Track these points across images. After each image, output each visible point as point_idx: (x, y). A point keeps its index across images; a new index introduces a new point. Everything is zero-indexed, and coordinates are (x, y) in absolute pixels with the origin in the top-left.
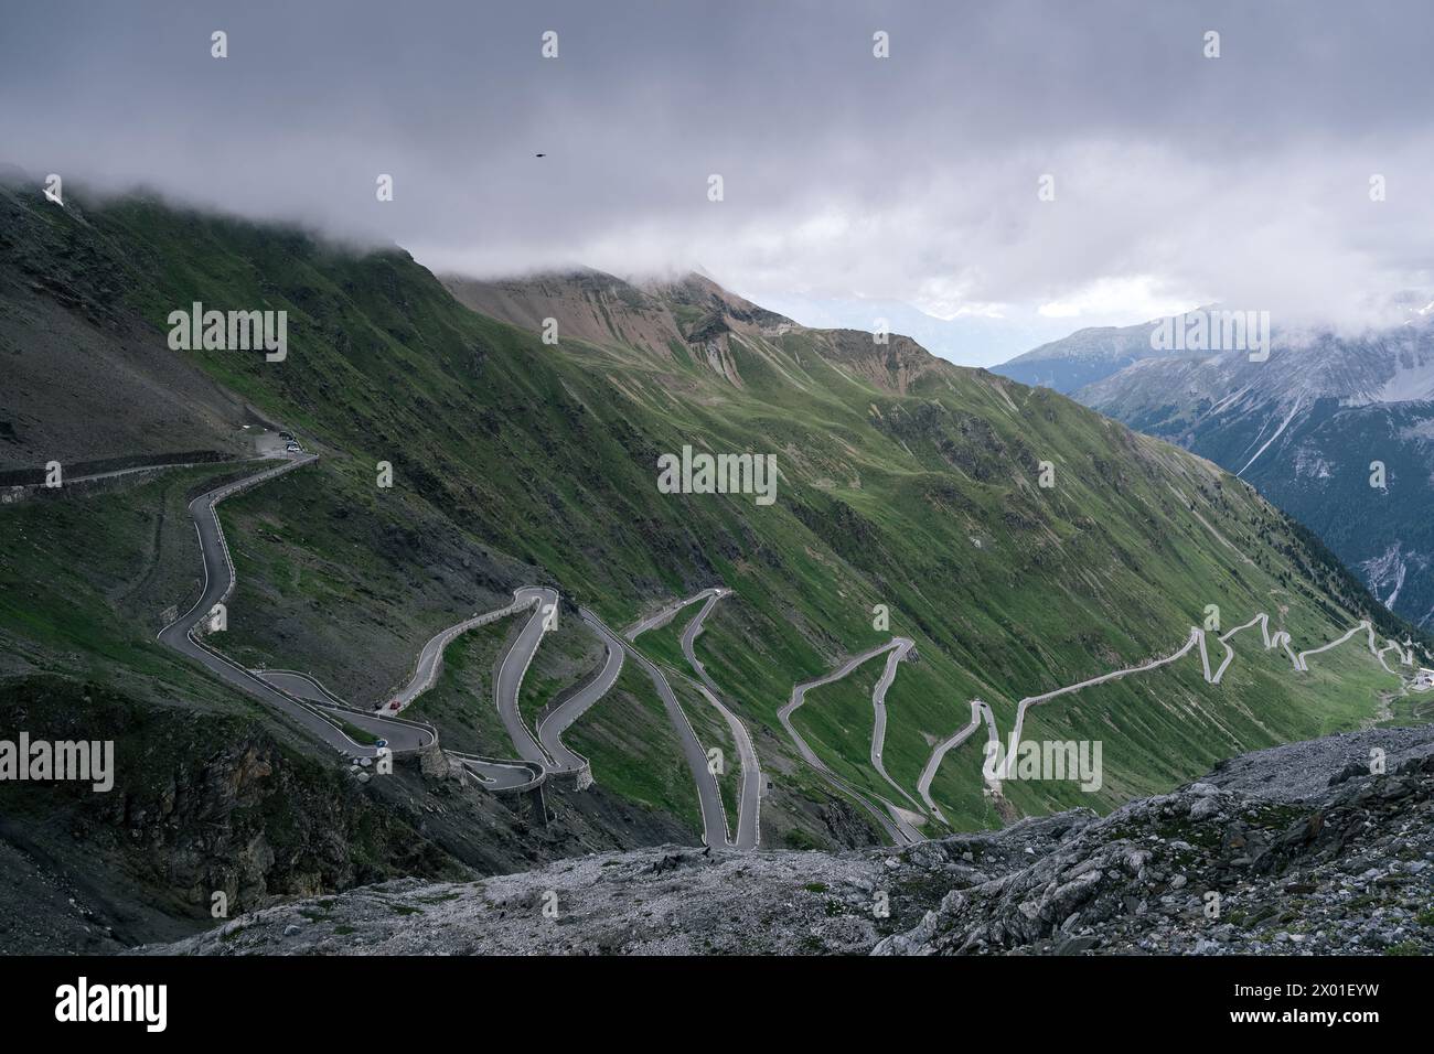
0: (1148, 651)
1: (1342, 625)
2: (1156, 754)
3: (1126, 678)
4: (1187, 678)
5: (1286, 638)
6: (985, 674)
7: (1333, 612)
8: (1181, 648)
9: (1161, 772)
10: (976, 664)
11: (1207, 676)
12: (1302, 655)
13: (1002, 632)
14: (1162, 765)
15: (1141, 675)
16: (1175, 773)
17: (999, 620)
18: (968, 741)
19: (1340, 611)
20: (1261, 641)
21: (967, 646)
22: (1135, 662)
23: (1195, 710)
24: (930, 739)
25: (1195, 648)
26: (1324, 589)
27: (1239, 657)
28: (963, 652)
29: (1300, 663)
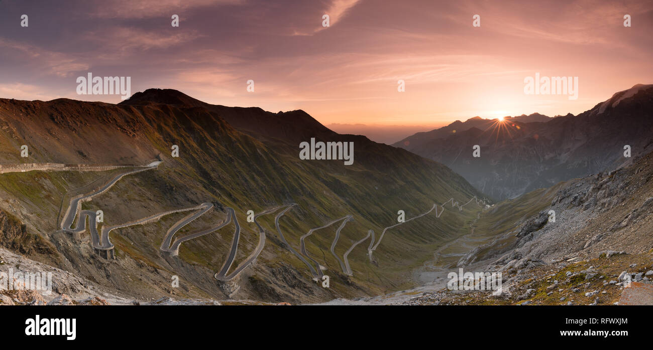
0: (421, 212)
1: (470, 198)
2: (421, 237)
3: (415, 219)
4: (431, 217)
5: (457, 203)
6: (376, 223)
7: (469, 196)
8: (430, 210)
9: (423, 241)
10: (372, 220)
11: (437, 217)
12: (461, 207)
13: (382, 211)
14: (424, 240)
15: (419, 218)
16: (427, 241)
17: (381, 208)
18: (365, 241)
19: (470, 195)
20: (452, 205)
21: (371, 216)
22: (418, 215)
23: (434, 225)
24: (352, 241)
25: (434, 209)
26: (466, 191)
27: (446, 210)
28: (370, 217)
29: (461, 209)
